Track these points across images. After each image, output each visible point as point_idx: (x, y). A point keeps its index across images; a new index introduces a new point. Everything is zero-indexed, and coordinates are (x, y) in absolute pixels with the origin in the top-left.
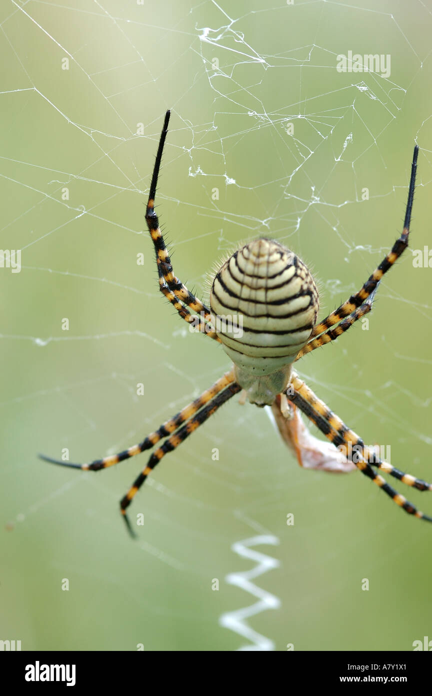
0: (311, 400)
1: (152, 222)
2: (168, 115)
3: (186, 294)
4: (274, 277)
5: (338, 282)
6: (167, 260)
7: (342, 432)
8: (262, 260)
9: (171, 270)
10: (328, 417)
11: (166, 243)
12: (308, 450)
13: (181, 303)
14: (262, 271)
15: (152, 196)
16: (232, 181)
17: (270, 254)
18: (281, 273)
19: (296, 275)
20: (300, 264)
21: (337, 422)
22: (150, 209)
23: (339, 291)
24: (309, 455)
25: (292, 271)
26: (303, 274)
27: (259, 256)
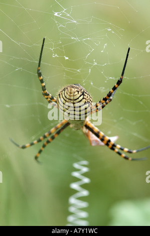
0: (93, 128)
1: (40, 75)
2: (44, 39)
3: (51, 97)
4: (76, 100)
5: (104, 88)
6: (44, 86)
7: (104, 137)
8: (71, 94)
9: (45, 90)
10: (99, 133)
11: (44, 81)
12: (93, 141)
13: (49, 99)
14: (72, 98)
15: (39, 66)
16: (67, 58)
17: (74, 93)
18: (78, 98)
19: (83, 98)
20: (85, 94)
21: (102, 134)
22: (39, 70)
23: (104, 91)
24: (94, 142)
25: (82, 97)
26: (86, 97)
27: (71, 93)
